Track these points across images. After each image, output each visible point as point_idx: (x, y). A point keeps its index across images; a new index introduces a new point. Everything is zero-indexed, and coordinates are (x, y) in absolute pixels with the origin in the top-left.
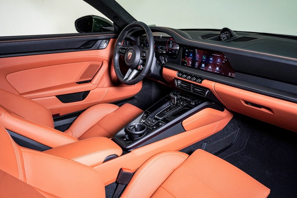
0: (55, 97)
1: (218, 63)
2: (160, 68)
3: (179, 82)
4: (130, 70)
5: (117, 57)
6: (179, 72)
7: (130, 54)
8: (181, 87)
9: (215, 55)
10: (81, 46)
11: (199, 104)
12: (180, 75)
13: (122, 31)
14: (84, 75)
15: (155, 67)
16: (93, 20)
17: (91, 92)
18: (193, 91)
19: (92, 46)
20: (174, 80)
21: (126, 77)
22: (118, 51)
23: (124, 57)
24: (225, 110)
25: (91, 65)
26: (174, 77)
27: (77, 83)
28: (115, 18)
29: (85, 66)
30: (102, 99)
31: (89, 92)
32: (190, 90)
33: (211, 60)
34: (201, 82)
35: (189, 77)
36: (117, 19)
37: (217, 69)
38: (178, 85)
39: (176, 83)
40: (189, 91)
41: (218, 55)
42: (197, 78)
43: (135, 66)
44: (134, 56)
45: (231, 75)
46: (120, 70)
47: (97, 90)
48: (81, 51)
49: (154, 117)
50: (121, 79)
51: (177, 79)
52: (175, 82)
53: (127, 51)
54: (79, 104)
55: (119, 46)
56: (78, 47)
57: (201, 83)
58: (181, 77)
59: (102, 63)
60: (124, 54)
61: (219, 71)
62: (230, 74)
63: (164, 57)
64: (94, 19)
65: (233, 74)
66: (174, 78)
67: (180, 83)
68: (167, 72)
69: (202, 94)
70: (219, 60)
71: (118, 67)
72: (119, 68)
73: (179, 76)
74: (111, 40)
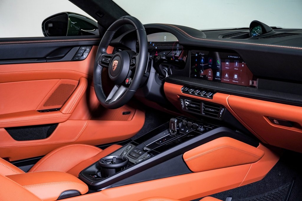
0: (4, 130)
1: (235, 69)
2: (161, 84)
3: (186, 102)
4: (116, 88)
5: (99, 70)
6: (185, 86)
7: (116, 62)
8: (189, 109)
9: (232, 57)
10: (47, 56)
11: (210, 130)
12: (187, 89)
13: (106, 32)
14: (51, 100)
15: (153, 82)
16: (68, 19)
17: (60, 125)
18: (206, 114)
19: (63, 55)
20: (179, 99)
21: (109, 98)
22: (100, 61)
23: (107, 68)
24: (260, 145)
25: (62, 84)
26: (179, 95)
27: (39, 111)
28: (98, 14)
29: (52, 85)
30: (77, 138)
31: (57, 124)
32: (200, 112)
33: (227, 64)
34: (212, 97)
35: (197, 91)
36: (101, 16)
37: (236, 76)
38: (185, 106)
39: (182, 104)
40: (200, 114)
41: (235, 57)
42: (207, 91)
43: (123, 81)
44: (120, 66)
45: (253, 83)
46: (102, 89)
47: (69, 123)
48: (47, 62)
49: (143, 149)
50: (103, 101)
51: (184, 98)
52: (181, 102)
53: (112, 58)
54: (40, 144)
55: (102, 53)
56: (43, 56)
57: (212, 99)
58: (187, 92)
59: (78, 82)
60: (108, 64)
61: (237, 79)
62: (251, 83)
63: (167, 67)
64: (70, 17)
65: (255, 82)
66: (179, 97)
67: (188, 103)
68: (171, 87)
69: (216, 116)
70: (237, 64)
71: (100, 84)
72: (101, 86)
73: (184, 91)
74: (93, 47)
